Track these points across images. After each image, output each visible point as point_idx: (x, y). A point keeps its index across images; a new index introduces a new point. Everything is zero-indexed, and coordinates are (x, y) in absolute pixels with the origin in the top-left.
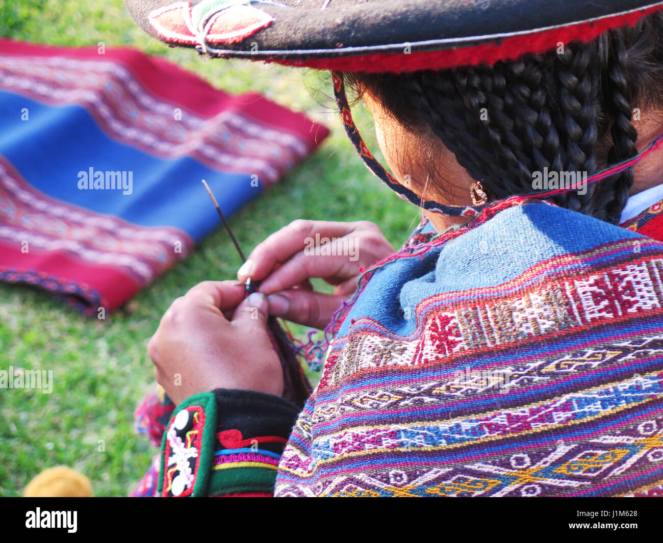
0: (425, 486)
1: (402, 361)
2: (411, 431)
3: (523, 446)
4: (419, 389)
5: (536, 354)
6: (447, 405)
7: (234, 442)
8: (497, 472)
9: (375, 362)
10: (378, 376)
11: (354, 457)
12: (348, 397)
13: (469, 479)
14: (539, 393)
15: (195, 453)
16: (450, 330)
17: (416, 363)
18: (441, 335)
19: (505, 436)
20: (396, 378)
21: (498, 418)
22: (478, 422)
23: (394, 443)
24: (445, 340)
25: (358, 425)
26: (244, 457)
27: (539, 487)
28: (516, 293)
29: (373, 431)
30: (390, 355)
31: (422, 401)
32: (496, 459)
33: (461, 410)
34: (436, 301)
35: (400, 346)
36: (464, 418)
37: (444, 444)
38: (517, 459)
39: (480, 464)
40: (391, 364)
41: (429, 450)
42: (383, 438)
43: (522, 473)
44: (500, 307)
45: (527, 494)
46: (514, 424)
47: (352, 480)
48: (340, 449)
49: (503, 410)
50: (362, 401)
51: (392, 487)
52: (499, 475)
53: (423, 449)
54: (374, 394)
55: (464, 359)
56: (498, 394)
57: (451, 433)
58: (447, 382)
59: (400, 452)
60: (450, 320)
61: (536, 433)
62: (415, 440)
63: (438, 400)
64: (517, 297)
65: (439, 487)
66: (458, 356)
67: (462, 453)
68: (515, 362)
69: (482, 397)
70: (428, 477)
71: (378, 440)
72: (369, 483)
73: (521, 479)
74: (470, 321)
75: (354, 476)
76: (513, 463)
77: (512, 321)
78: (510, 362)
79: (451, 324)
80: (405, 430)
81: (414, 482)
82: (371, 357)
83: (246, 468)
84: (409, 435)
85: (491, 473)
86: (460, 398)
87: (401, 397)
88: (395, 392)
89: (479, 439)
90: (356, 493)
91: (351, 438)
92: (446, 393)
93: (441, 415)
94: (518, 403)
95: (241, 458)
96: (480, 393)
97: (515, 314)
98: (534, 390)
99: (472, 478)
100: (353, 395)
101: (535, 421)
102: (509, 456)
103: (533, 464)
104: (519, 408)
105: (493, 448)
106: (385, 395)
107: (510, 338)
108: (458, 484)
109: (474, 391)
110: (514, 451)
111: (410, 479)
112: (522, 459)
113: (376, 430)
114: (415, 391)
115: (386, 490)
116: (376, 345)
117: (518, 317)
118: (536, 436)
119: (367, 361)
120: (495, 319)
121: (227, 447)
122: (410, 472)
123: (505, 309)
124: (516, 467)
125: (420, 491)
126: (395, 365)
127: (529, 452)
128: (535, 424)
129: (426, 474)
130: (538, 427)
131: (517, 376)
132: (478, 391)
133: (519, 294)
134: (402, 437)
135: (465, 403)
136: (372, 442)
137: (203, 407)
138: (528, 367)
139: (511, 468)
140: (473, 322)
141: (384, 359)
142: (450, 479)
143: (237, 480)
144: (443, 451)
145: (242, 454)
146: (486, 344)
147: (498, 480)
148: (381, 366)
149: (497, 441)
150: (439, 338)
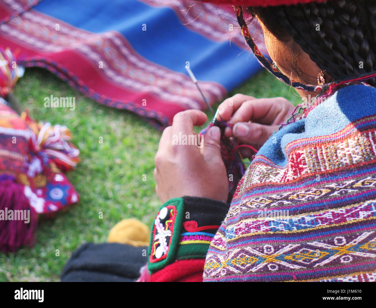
0: (284, 255)
1: (275, 180)
2: (277, 222)
3: (341, 232)
4: (281, 196)
5: (350, 175)
6: (297, 206)
7: (193, 228)
8: (326, 247)
9: (260, 180)
10: (260, 188)
11: (245, 237)
12: (245, 201)
13: (310, 251)
14: (352, 200)
15: (170, 234)
16: (300, 161)
17: (282, 182)
18: (296, 164)
19: (331, 226)
20: (269, 190)
21: (326, 214)
22: (315, 217)
23: (267, 228)
24: (297, 168)
25: (248, 218)
26: (198, 237)
27: (351, 257)
28: (340, 139)
29: (256, 221)
30: (269, 176)
31: (283, 204)
32: (326, 239)
33: (304, 209)
34: (294, 144)
35: (276, 171)
36: (307, 214)
37: (295, 230)
38: (338, 240)
39: (316, 242)
40: (268, 181)
41: (287, 233)
42: (261, 226)
43: (341, 248)
44: (330, 147)
45: (344, 261)
46: (336, 218)
47: (243, 251)
48: (238, 232)
49: (330, 209)
50: (251, 204)
51: (265, 255)
52: (328, 249)
53: (283, 233)
54: (258, 199)
55: (307, 179)
56: (327, 200)
57: (299, 223)
58: (298, 192)
59: (270, 234)
60: (301, 155)
61: (350, 224)
62: (279, 227)
63: (291, 203)
64: (341, 141)
65: (292, 256)
66: (304, 177)
67: (306, 235)
68: (337, 180)
69: (317, 201)
70: (286, 249)
71: (258, 227)
72: (253, 253)
73: (340, 252)
74: (312, 155)
75: (245, 248)
76: (336, 242)
77: (336, 156)
78: (334, 181)
79: (301, 158)
80: (274, 221)
81: (277, 252)
82: (259, 177)
83: (199, 244)
84: (275, 224)
85: (323, 248)
86: (304, 202)
87: (272, 201)
88: (269, 198)
89: (315, 227)
90: (245, 259)
91: (244, 225)
92: (296, 199)
93: (294, 212)
94: (339, 205)
95: (196, 238)
96: (316, 199)
97: (338, 151)
98: (348, 198)
99: (311, 251)
100: (247, 200)
101: (348, 216)
102: (333, 237)
103: (348, 243)
104: (339, 209)
105: (324, 232)
106: (263, 200)
107: (335, 166)
108: (303, 254)
109: (313, 198)
110: (336, 235)
111: (275, 250)
112: (341, 240)
113: (258, 221)
114: (279, 197)
115: (262, 257)
116: (262, 170)
117: (340, 154)
118: (350, 226)
119: (256, 180)
120: (327, 155)
121: (188, 231)
122: (276, 246)
123: (333, 149)
124: (338, 244)
125: (281, 258)
126: (270, 182)
127: (345, 235)
128: (349, 218)
129: (285, 248)
130: (351, 221)
131: (338, 189)
132: (315, 198)
133: (342, 140)
134: (272, 225)
135: (307, 205)
136: (255, 228)
137: (176, 207)
138: (346, 183)
139: (334, 245)
140: (314, 156)
141: (265, 179)
142: (298, 251)
143: (193, 251)
144: (295, 234)
145: (197, 236)
146: (320, 169)
147: (327, 252)
148: (263, 182)
149: (326, 228)
150: (295, 166)
